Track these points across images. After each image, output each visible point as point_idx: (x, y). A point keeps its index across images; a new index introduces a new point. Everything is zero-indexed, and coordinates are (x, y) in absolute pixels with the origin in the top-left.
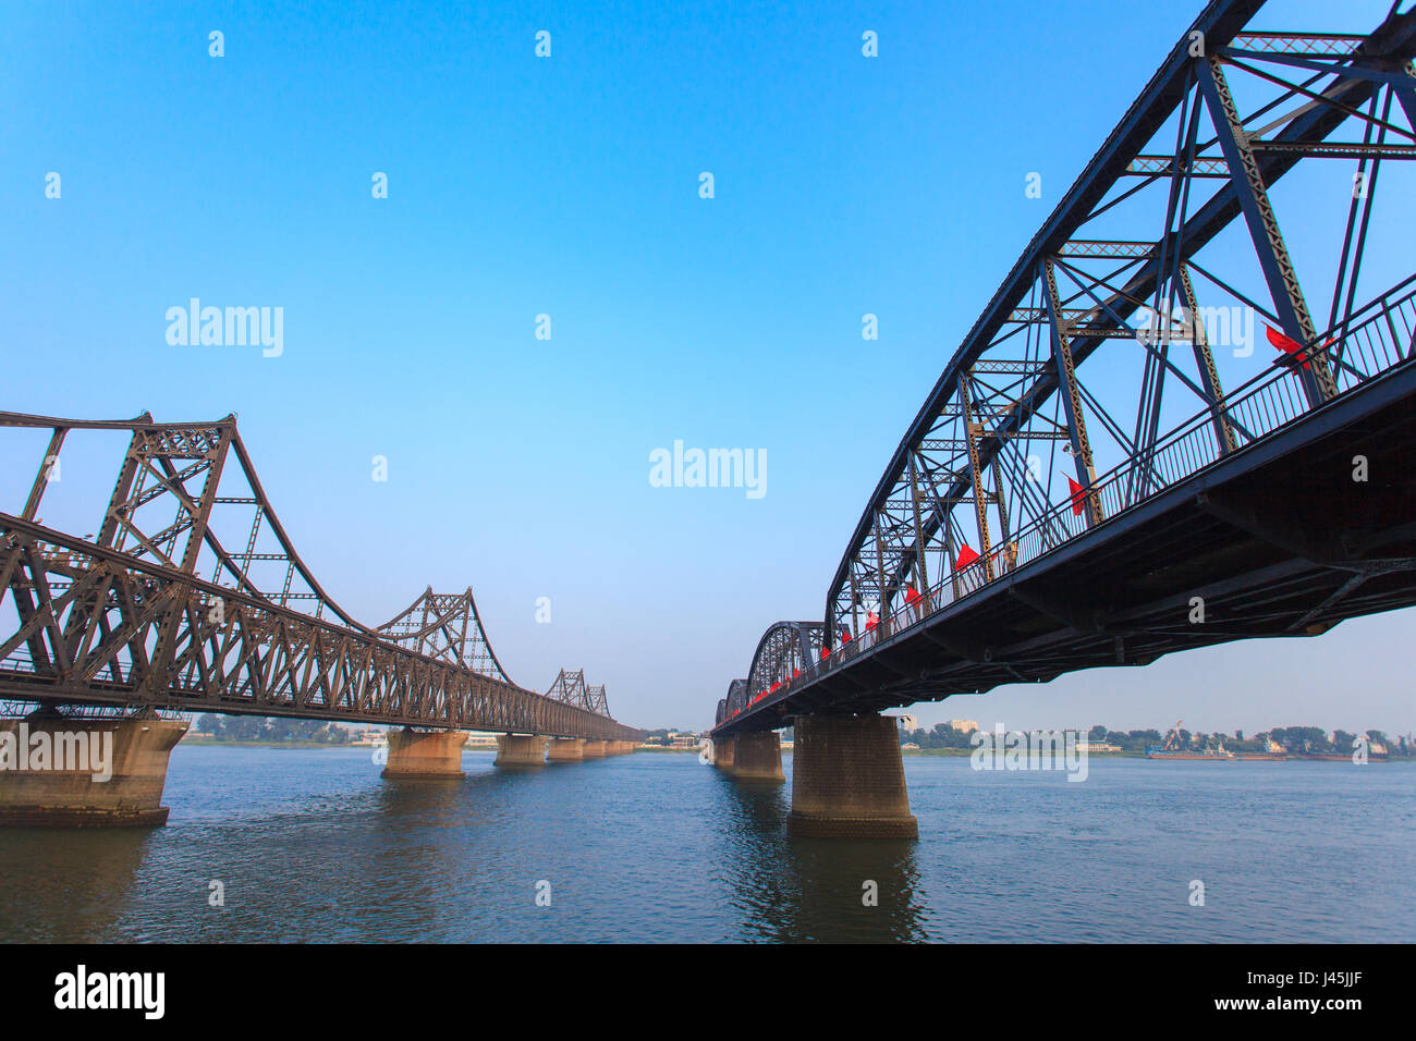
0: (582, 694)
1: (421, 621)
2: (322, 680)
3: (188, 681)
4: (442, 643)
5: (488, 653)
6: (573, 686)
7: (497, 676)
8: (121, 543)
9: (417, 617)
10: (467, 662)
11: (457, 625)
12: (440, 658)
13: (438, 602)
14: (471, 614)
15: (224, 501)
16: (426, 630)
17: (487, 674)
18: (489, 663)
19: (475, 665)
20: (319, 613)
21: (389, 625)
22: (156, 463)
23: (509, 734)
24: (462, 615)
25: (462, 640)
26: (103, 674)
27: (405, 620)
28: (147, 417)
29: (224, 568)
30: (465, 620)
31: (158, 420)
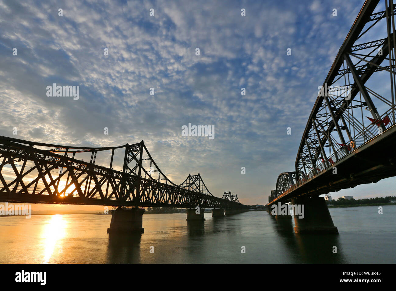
0: (231, 197)
1: (189, 182)
2: (170, 198)
3: (143, 200)
4: (195, 187)
5: (206, 189)
6: (229, 195)
7: (209, 194)
8: (127, 171)
9: (188, 181)
10: (201, 191)
11: (197, 182)
12: (195, 191)
13: (192, 177)
14: (200, 180)
15: (144, 160)
16: (191, 185)
17: (207, 194)
18: (206, 191)
19: (204, 192)
20: (167, 183)
21: (182, 184)
22: (130, 153)
23: (214, 209)
24: (198, 180)
25: (199, 186)
26: (128, 200)
27: (185, 183)
28: (127, 144)
29: (146, 174)
30: (199, 181)
31: (130, 144)
